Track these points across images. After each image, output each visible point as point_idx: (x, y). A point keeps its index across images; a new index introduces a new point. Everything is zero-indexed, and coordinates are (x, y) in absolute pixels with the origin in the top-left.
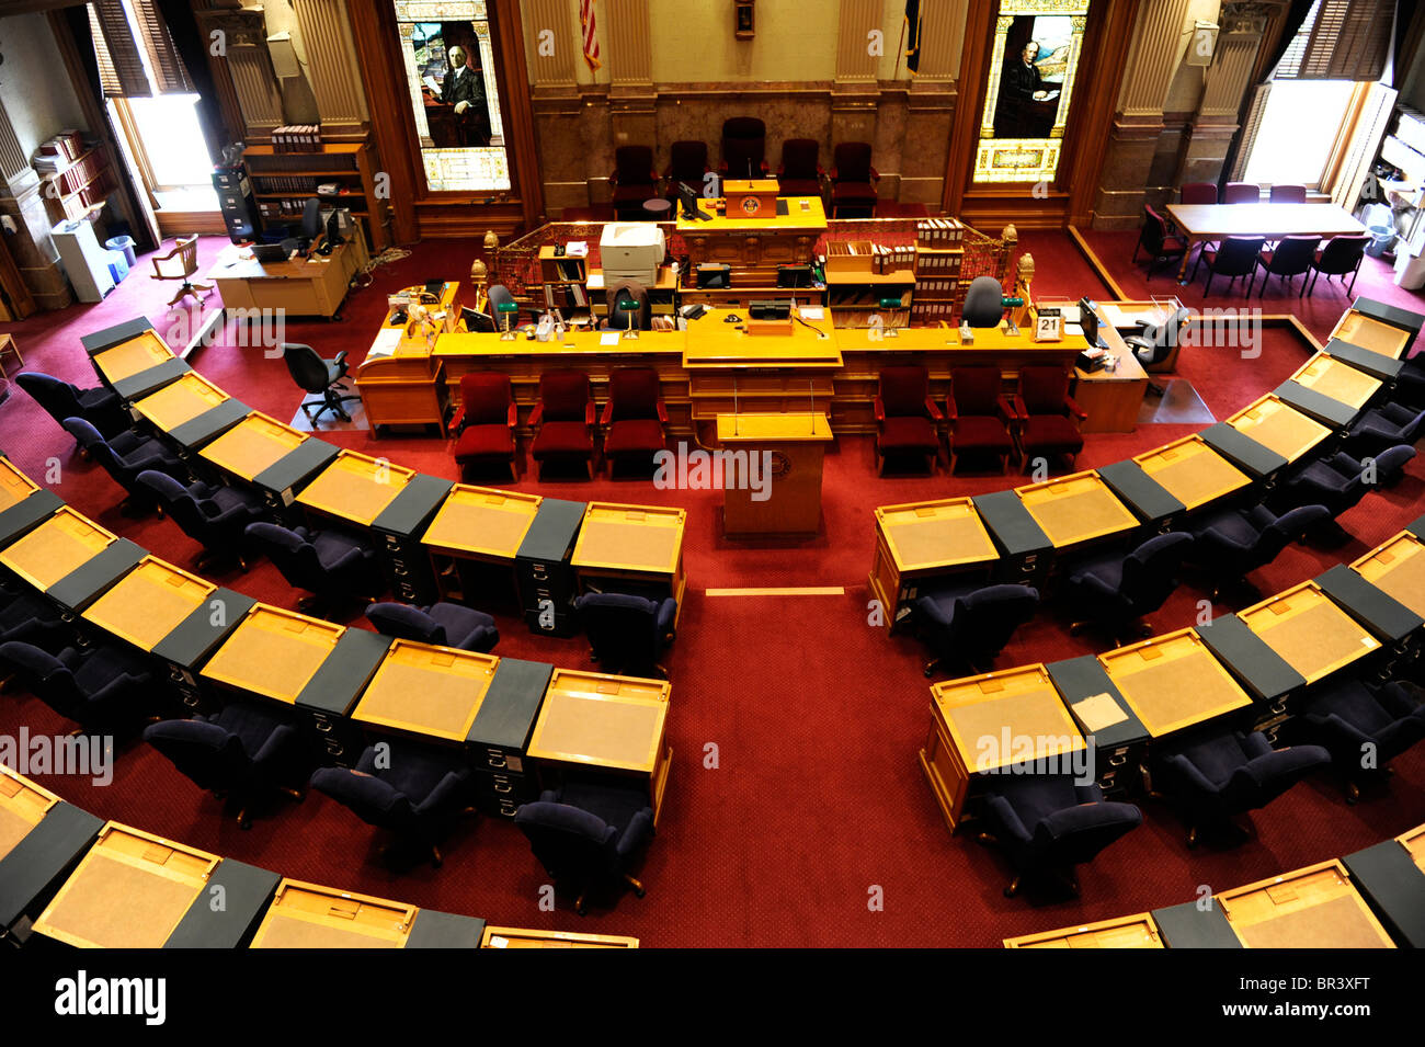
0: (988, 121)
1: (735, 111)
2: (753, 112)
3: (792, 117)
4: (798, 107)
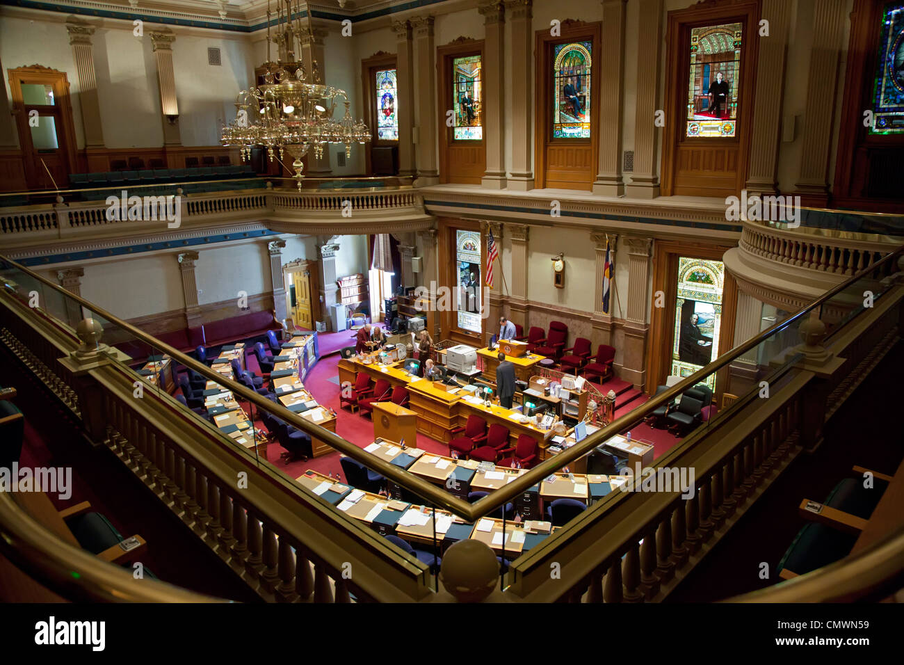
0: (676, 351)
1: (557, 319)
2: (564, 321)
3: (579, 327)
4: (582, 322)
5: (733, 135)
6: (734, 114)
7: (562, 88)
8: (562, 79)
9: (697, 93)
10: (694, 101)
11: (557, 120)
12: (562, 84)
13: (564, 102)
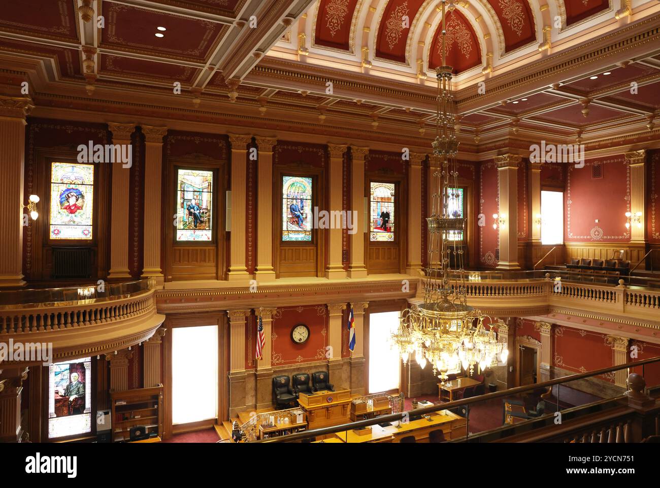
5: (393, 240)
6: (393, 229)
7: (289, 206)
8: (289, 200)
9: (375, 217)
10: (373, 221)
11: (284, 228)
12: (289, 203)
13: (291, 216)
